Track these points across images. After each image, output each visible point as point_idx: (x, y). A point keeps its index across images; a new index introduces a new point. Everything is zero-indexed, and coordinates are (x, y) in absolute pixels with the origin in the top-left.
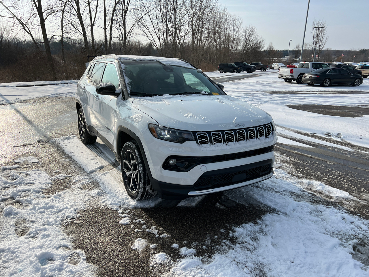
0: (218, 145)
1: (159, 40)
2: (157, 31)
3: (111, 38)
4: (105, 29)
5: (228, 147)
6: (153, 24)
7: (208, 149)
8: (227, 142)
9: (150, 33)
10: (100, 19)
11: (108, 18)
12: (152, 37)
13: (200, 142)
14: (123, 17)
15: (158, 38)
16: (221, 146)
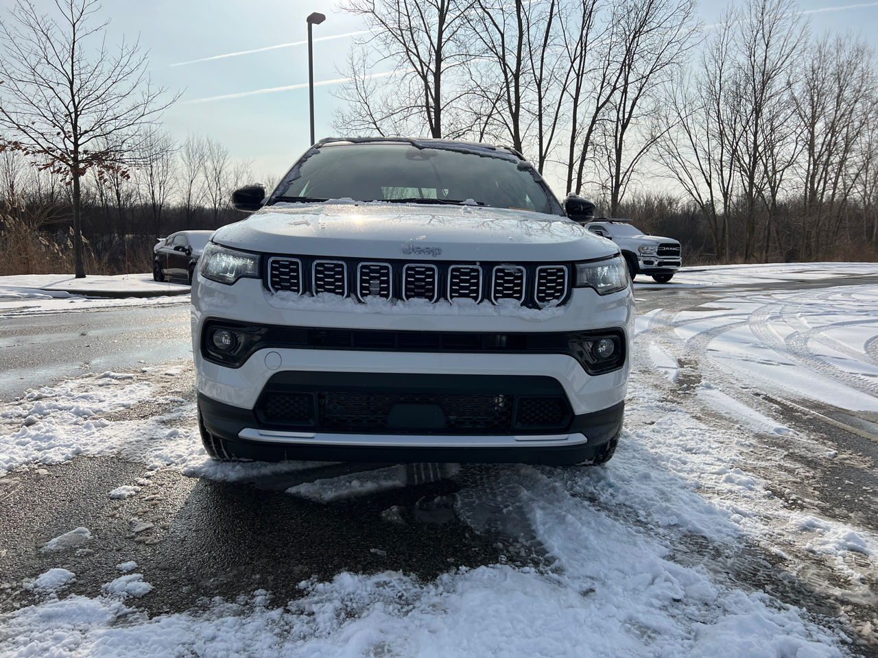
0: (326, 297)
1: (710, 185)
2: (706, 167)
3: (579, 184)
4: (571, 166)
5: (360, 308)
6: (695, 150)
7: (290, 304)
8: (363, 295)
9: (686, 171)
10: (561, 145)
11: (580, 141)
12: (691, 179)
13: (273, 283)
14: (616, 137)
15: (707, 180)
16: (334, 302)
